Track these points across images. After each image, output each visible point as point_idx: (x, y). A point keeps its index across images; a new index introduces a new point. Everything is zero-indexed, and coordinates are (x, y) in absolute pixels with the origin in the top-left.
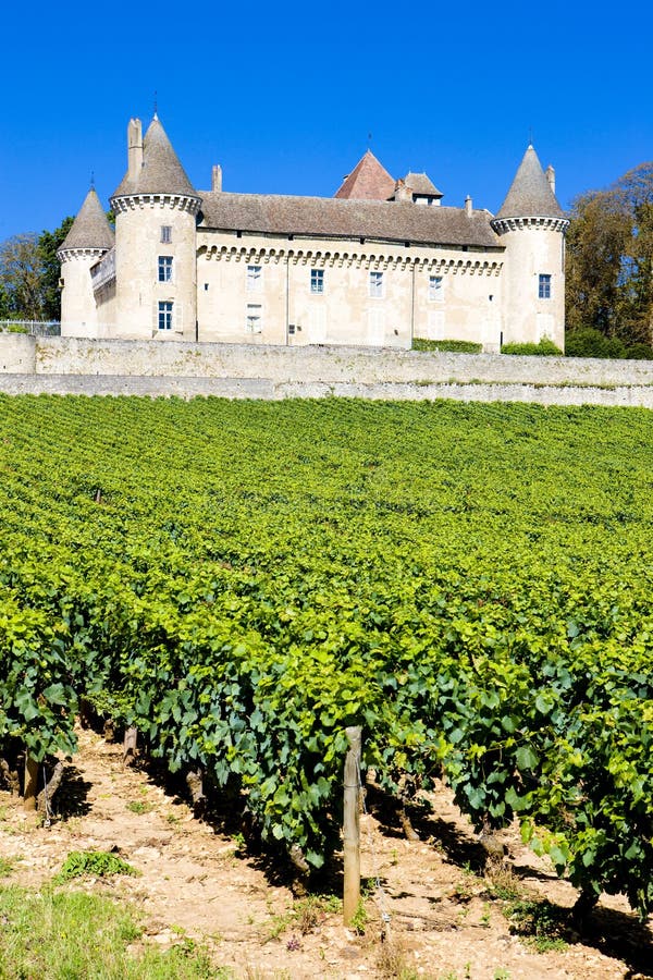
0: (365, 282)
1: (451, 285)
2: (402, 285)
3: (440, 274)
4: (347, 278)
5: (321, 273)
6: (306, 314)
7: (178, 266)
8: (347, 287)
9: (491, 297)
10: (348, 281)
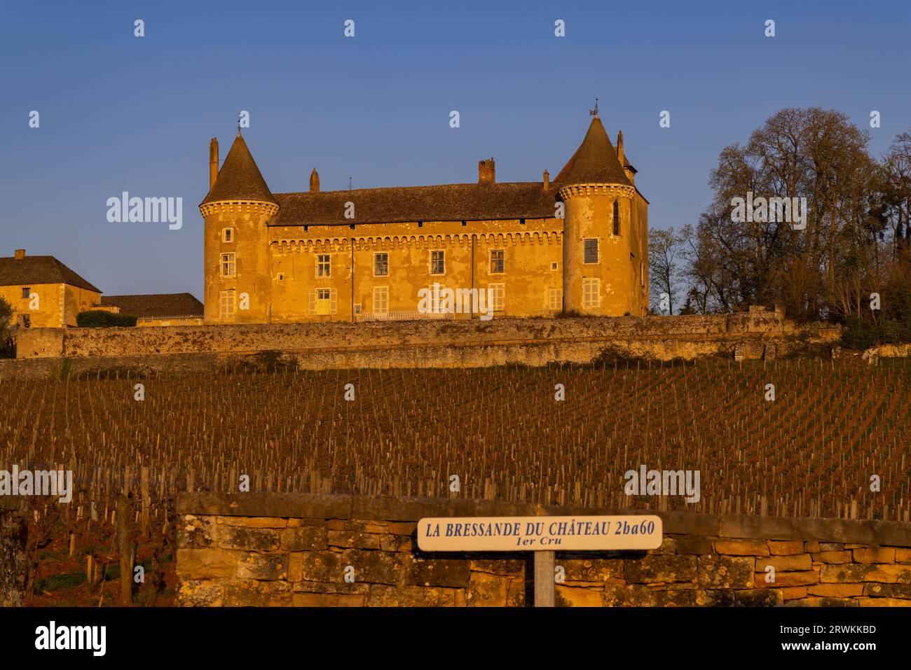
0: (426, 261)
1: (512, 256)
2: (461, 261)
3: (500, 248)
4: (408, 259)
5: (385, 256)
6: (370, 295)
7: (239, 261)
8: (408, 267)
9: (555, 266)
10: (410, 262)
